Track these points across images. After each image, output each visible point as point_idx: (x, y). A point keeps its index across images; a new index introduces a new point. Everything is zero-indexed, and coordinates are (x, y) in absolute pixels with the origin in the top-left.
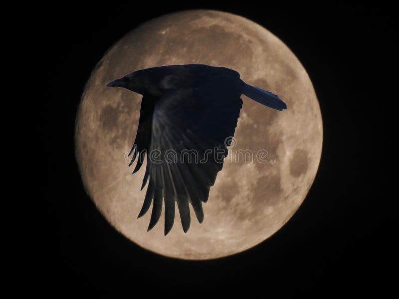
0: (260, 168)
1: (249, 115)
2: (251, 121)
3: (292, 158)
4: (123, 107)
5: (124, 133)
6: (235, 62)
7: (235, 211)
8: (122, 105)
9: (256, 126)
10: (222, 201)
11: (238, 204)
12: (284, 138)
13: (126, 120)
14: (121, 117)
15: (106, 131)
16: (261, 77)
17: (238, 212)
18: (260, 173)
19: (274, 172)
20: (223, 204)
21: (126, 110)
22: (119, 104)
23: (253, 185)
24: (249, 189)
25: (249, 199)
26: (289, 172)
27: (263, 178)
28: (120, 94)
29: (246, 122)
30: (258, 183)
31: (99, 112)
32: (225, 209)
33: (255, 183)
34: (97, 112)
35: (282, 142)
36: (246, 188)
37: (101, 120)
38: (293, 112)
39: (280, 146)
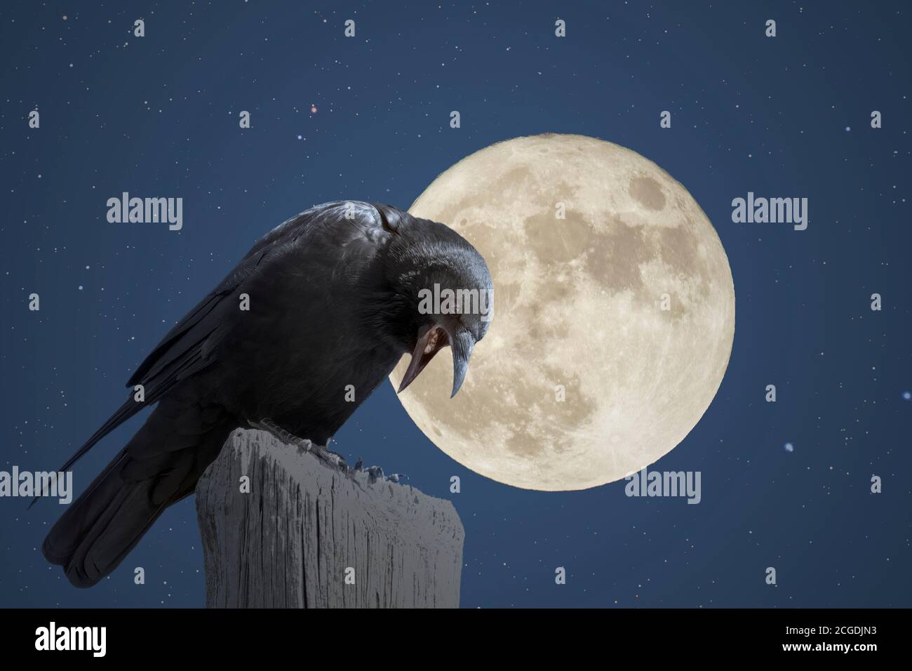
0: (649, 257)
1: (575, 257)
2: (585, 255)
3: (640, 205)
4: (517, 425)
5: (554, 433)
6: (493, 256)
7: (696, 301)
8: (513, 425)
9: (592, 250)
10: (681, 318)
11: (689, 297)
12: (613, 212)
13: (536, 426)
14: (531, 431)
15: (541, 453)
16: (522, 224)
17: (699, 297)
18: (656, 257)
19: (657, 235)
20: (685, 319)
21: (523, 423)
22: (510, 429)
23: (670, 271)
24: (674, 278)
25: (686, 279)
26: (659, 212)
27: (662, 253)
28: (497, 424)
29: (584, 263)
30: (668, 263)
31: (510, 454)
32: (691, 316)
33: (667, 267)
34: (510, 458)
35: (618, 215)
36: (672, 282)
37: (522, 456)
38: (578, 187)
39: (622, 219)
